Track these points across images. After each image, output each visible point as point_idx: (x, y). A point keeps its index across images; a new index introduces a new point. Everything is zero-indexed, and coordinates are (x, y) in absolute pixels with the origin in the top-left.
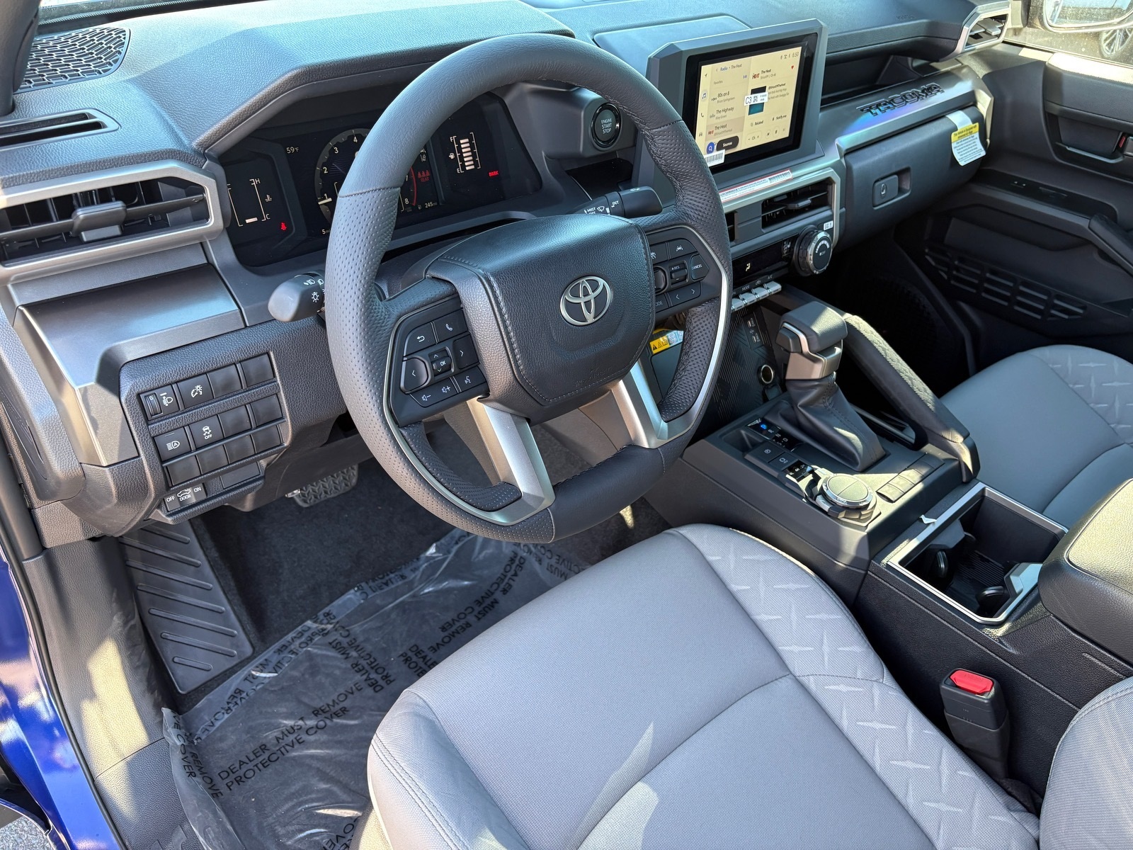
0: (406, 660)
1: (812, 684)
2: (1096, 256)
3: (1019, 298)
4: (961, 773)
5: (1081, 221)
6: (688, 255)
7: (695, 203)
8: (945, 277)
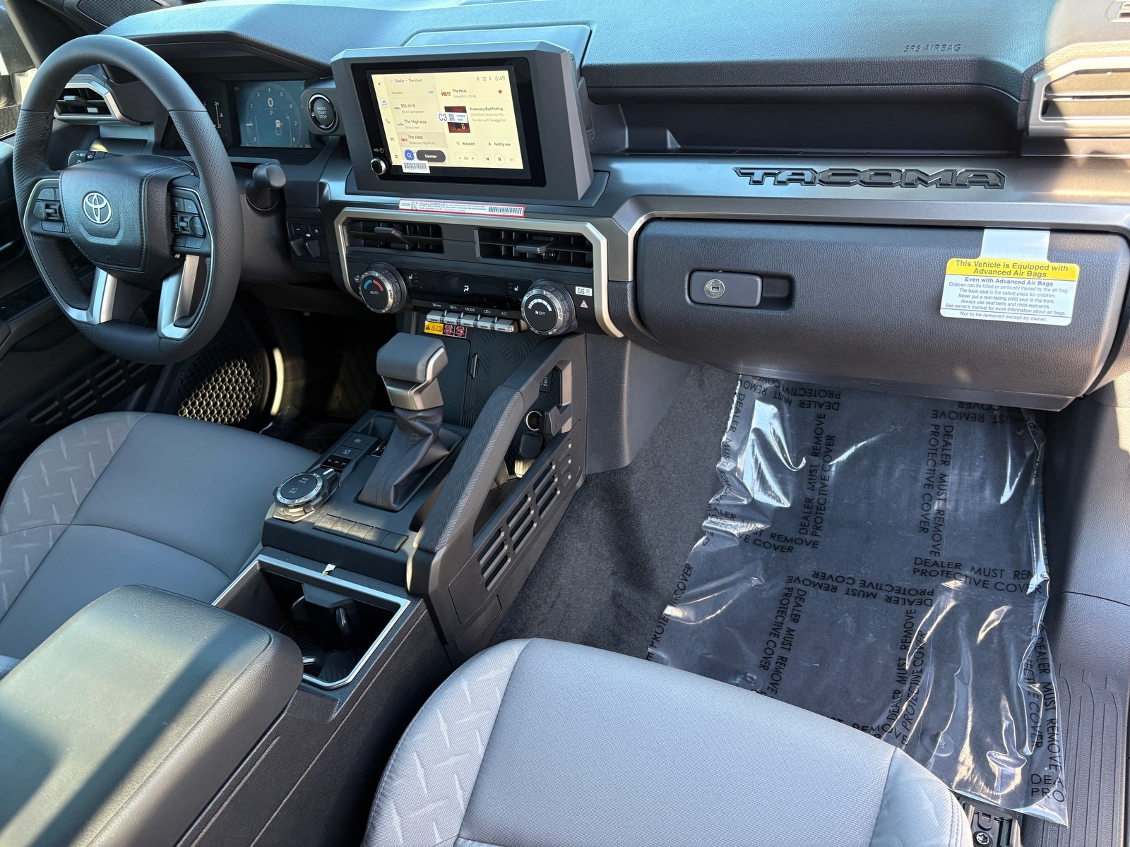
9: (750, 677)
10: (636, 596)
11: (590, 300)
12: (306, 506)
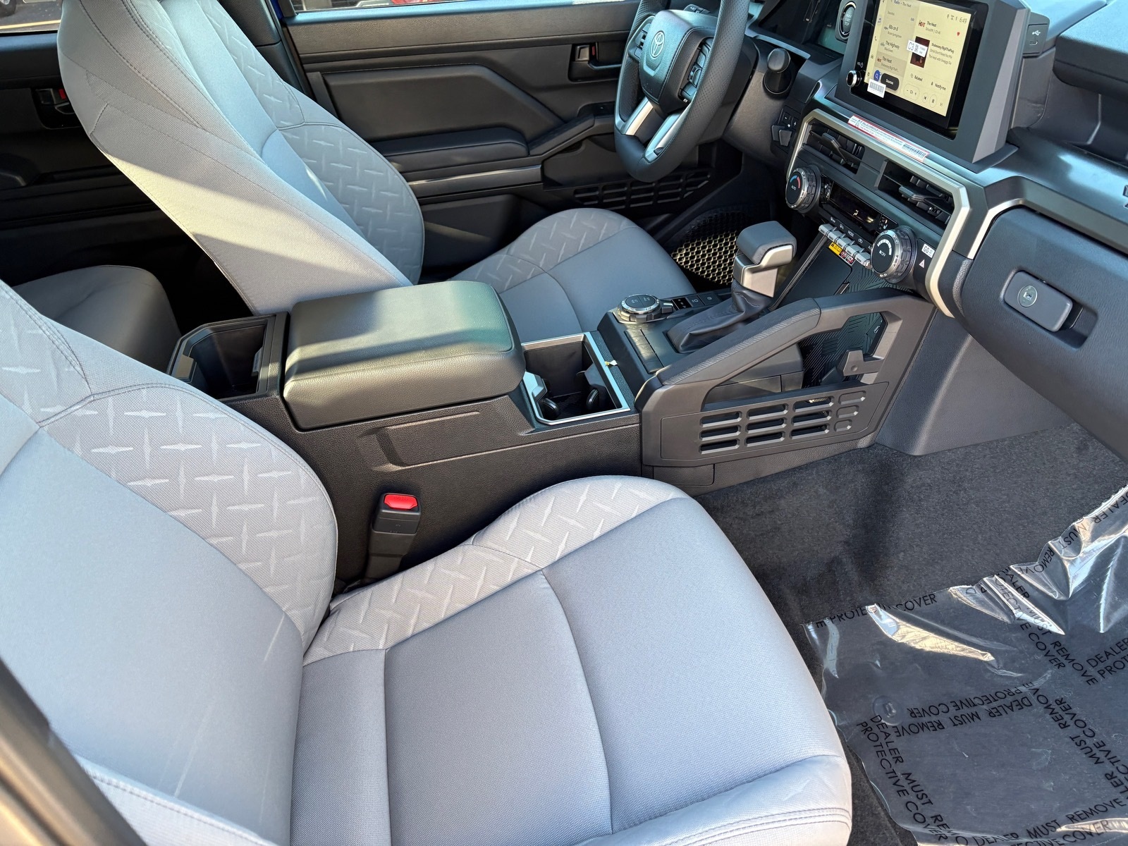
9: (889, 707)
10: (854, 576)
11: (928, 260)
12: (633, 315)
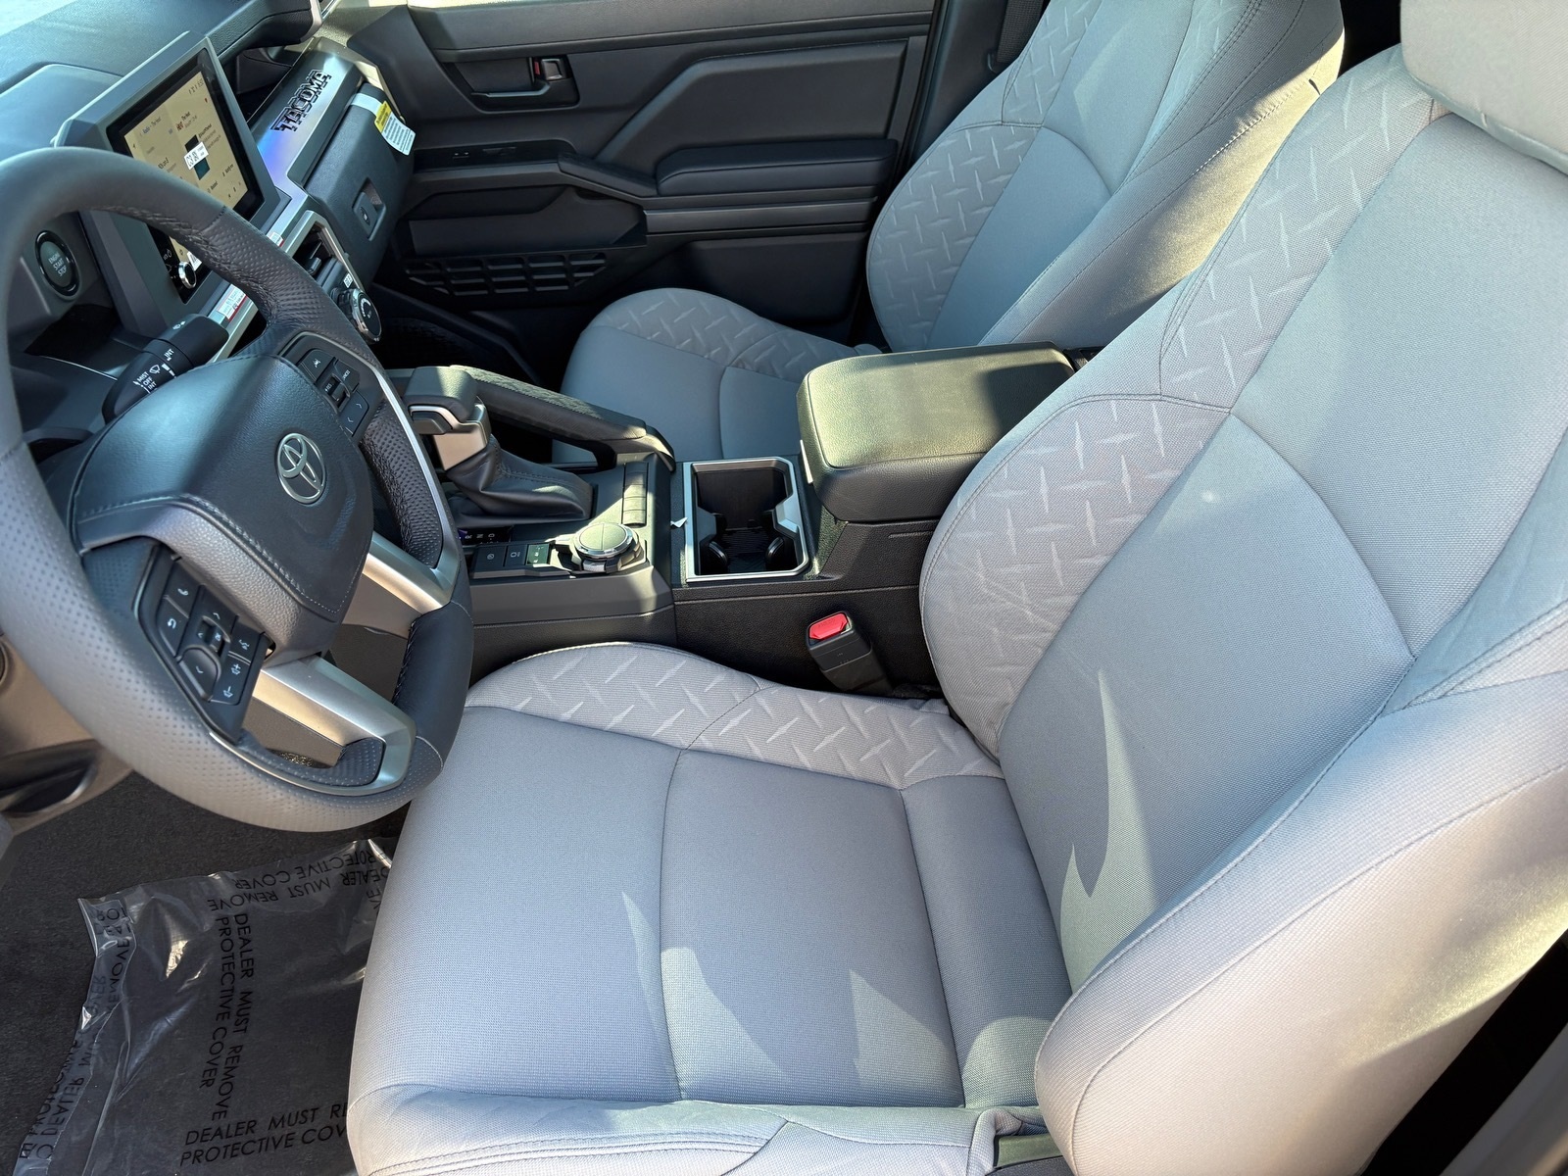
0: (197, 1157)
1: (706, 743)
2: (577, 199)
3: (536, 277)
4: (867, 711)
5: (549, 169)
6: (329, 367)
7: (296, 302)
8: (445, 291)
